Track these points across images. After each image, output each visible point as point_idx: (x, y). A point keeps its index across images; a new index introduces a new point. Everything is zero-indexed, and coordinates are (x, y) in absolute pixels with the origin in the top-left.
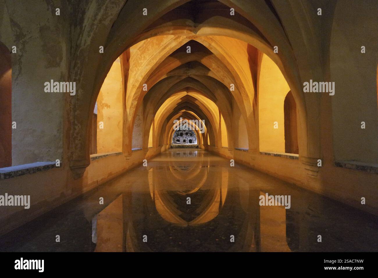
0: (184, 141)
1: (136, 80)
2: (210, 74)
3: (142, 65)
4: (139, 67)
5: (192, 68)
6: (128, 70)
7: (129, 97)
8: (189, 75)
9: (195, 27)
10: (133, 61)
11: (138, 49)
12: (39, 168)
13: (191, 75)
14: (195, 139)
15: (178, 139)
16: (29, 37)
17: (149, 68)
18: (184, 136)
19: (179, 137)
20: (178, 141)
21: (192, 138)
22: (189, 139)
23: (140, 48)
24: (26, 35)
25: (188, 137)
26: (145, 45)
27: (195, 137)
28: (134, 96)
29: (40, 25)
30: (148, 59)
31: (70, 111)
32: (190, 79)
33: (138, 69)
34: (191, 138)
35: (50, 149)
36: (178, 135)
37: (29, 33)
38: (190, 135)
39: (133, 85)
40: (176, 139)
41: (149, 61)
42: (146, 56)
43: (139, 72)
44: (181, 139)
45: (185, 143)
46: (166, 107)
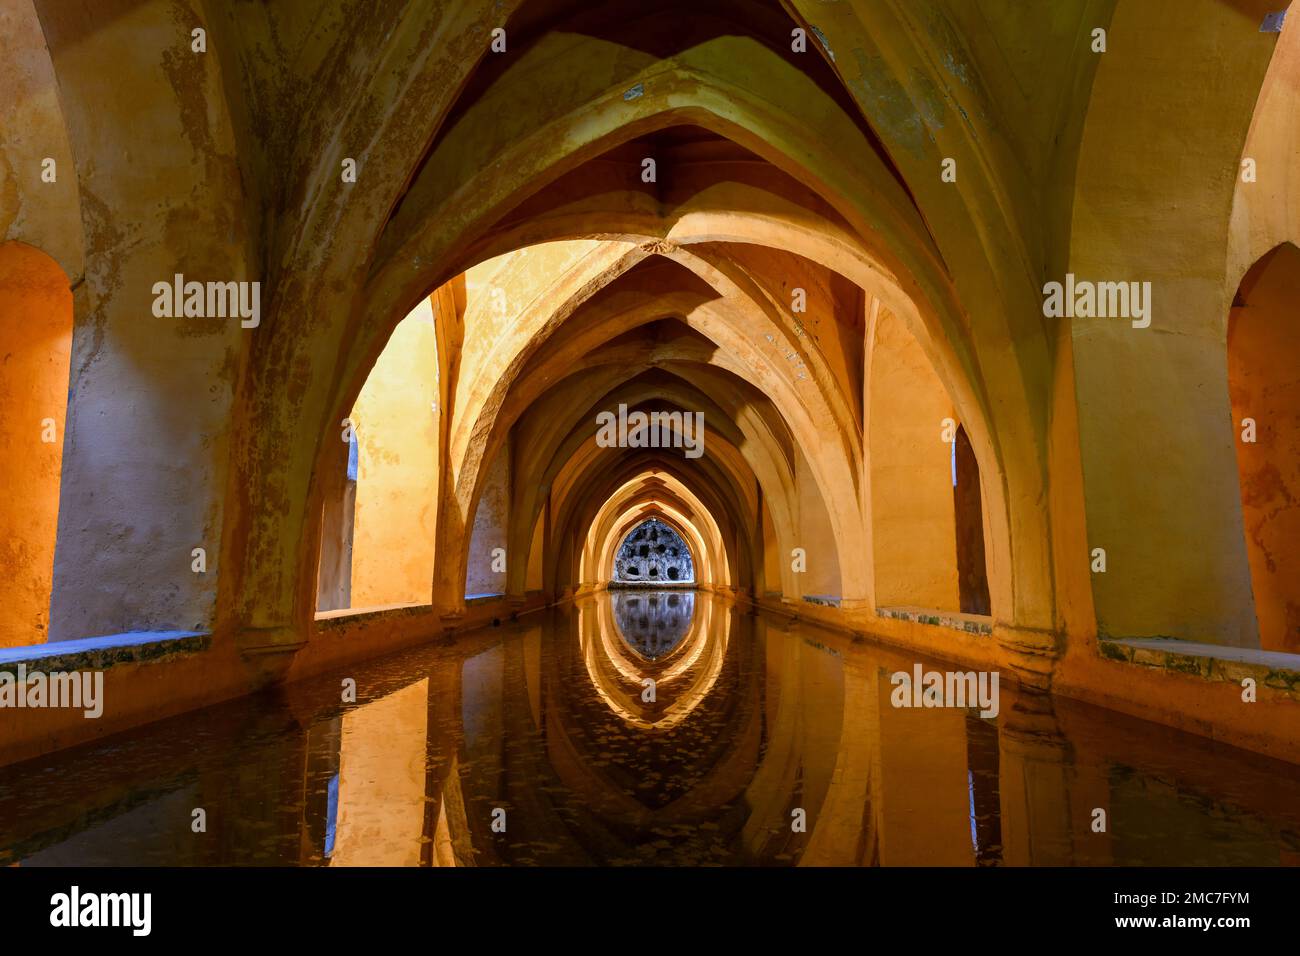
0: (654, 572)
1: (483, 376)
2: (717, 360)
3: (502, 332)
4: (494, 337)
5: (665, 341)
6: (459, 346)
7: (459, 428)
8: (653, 364)
9: (662, 215)
10: (477, 319)
11: (492, 282)
12: (127, 650)
13: (660, 362)
14: (689, 567)
15: (633, 565)
16: (134, 240)
17: (523, 340)
18: (654, 556)
19: (635, 557)
20: (634, 571)
21: (679, 562)
22: (668, 566)
23: (497, 278)
24: (123, 235)
25: (664, 560)
26: (511, 271)
27: (688, 561)
28: (475, 427)
29: (168, 205)
30: (520, 311)
31: (251, 469)
32: (657, 376)
33: (490, 344)
34: (674, 564)
35: (175, 592)
36: (633, 553)
37: (135, 229)
38: (671, 553)
39: (474, 393)
40: (626, 567)
41: (522, 318)
42: (514, 304)
43: (493, 352)
44: (644, 567)
45: (656, 579)
46: (586, 464)
